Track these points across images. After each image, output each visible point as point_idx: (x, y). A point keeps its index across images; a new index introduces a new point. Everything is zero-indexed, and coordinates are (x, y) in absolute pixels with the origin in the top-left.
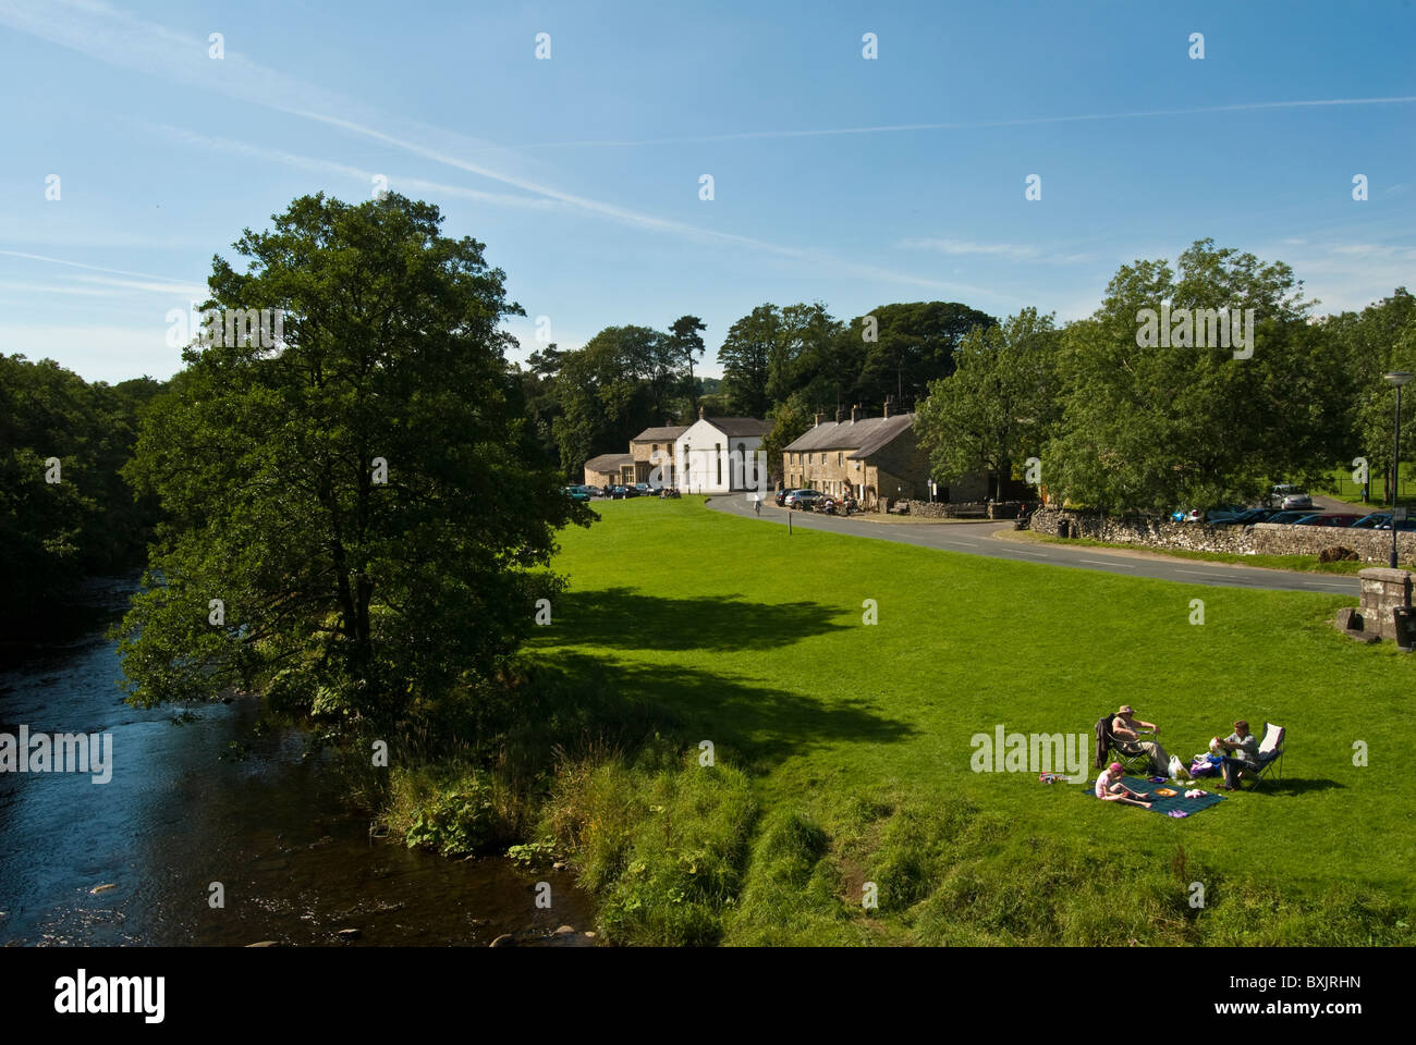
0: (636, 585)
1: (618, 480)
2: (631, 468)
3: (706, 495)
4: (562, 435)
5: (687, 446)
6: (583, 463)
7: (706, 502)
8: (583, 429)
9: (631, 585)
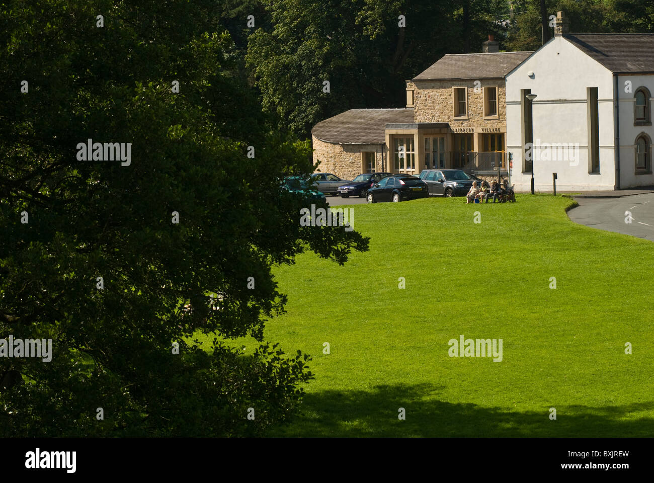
0: (433, 379)
1: (382, 162)
2: (408, 140)
3: (567, 196)
4: (265, 68)
5: (527, 92)
6: (309, 126)
7: (568, 210)
8: (309, 56)
9: (425, 379)
